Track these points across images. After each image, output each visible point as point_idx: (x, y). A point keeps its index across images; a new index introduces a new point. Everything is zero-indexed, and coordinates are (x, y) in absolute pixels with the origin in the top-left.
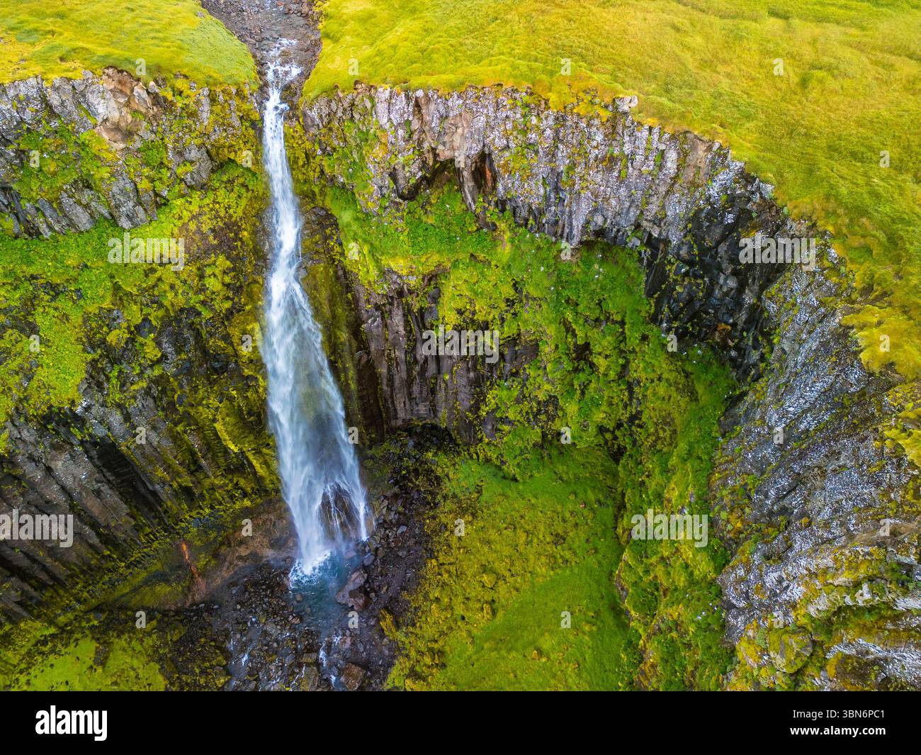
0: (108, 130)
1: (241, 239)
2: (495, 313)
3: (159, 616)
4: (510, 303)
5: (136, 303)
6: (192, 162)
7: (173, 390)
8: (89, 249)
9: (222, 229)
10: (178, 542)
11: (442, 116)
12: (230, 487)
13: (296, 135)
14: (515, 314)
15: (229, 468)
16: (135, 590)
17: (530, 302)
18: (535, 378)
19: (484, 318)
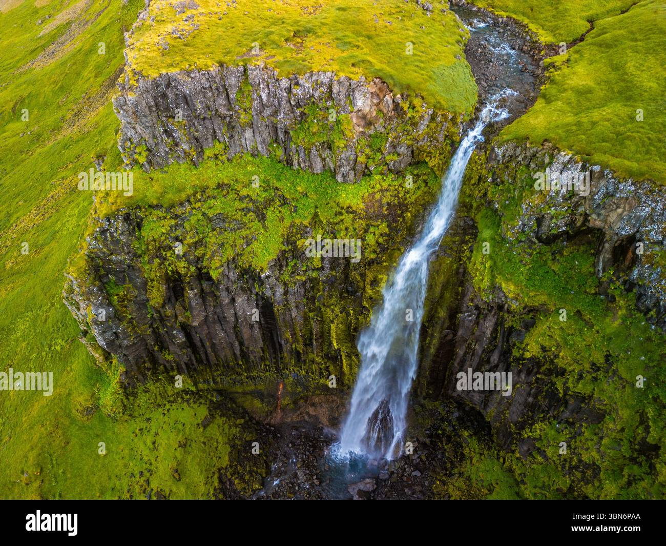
0: (358, 117)
1: (404, 217)
2: (577, 368)
3: (247, 418)
4: (595, 367)
5: (322, 228)
6: (399, 155)
7: (318, 290)
8: (313, 185)
9: (395, 205)
10: (279, 380)
11: (607, 193)
12: (323, 367)
13: (479, 162)
14: (595, 379)
15: (328, 355)
16: (244, 393)
17: (616, 378)
18: (587, 440)
19: (564, 366)
